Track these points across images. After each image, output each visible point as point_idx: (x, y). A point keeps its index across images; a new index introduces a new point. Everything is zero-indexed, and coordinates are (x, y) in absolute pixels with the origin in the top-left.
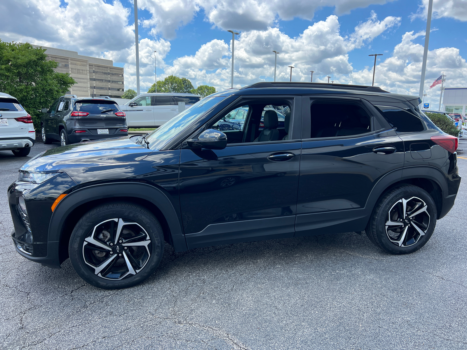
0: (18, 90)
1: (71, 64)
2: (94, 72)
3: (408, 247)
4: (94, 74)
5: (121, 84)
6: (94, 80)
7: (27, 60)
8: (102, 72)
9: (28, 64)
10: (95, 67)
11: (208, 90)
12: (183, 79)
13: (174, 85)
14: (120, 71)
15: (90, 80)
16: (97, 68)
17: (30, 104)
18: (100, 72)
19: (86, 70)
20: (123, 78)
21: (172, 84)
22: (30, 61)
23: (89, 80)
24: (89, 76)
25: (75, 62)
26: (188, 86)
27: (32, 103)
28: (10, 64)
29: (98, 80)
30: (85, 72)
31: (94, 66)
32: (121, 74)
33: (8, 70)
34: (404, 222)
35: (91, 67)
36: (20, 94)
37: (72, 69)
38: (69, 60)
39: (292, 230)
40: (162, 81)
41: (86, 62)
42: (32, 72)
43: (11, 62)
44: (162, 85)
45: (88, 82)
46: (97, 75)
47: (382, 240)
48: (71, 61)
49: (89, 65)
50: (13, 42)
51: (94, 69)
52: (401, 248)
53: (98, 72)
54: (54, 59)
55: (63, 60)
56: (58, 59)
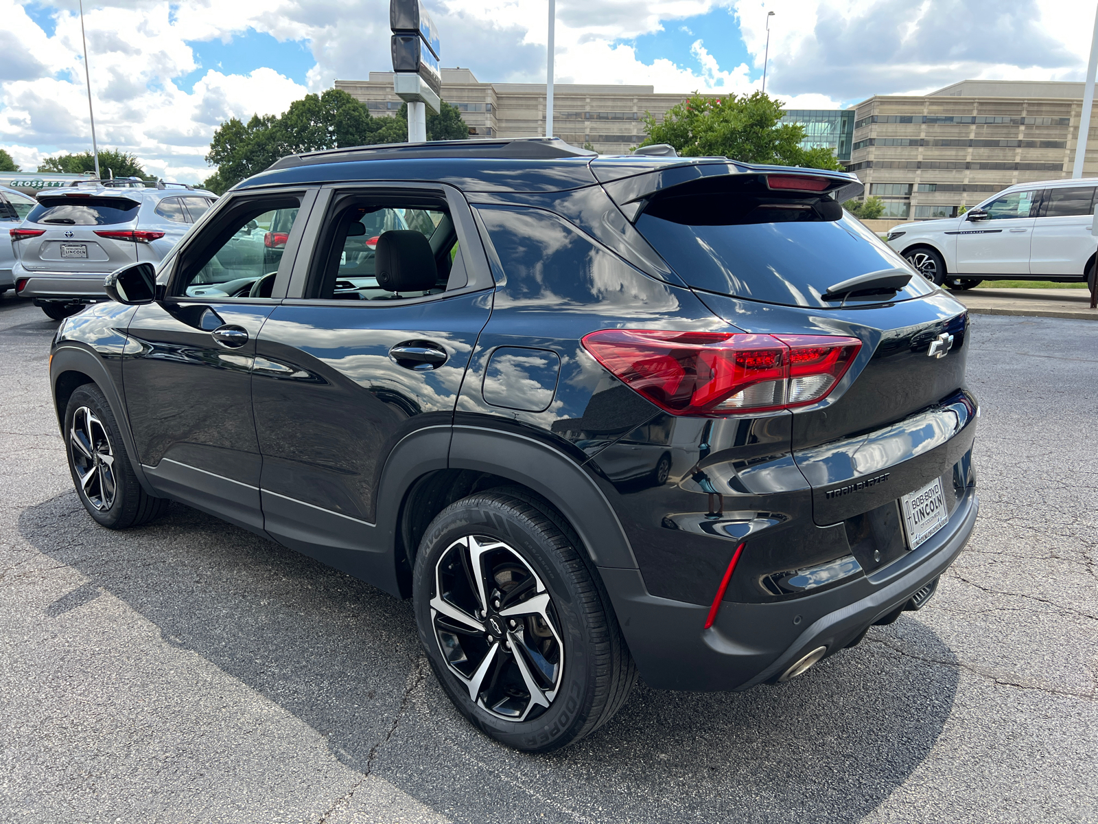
38: (1074, 107)
54: (1035, 108)
55: (1057, 109)
56: (1044, 108)
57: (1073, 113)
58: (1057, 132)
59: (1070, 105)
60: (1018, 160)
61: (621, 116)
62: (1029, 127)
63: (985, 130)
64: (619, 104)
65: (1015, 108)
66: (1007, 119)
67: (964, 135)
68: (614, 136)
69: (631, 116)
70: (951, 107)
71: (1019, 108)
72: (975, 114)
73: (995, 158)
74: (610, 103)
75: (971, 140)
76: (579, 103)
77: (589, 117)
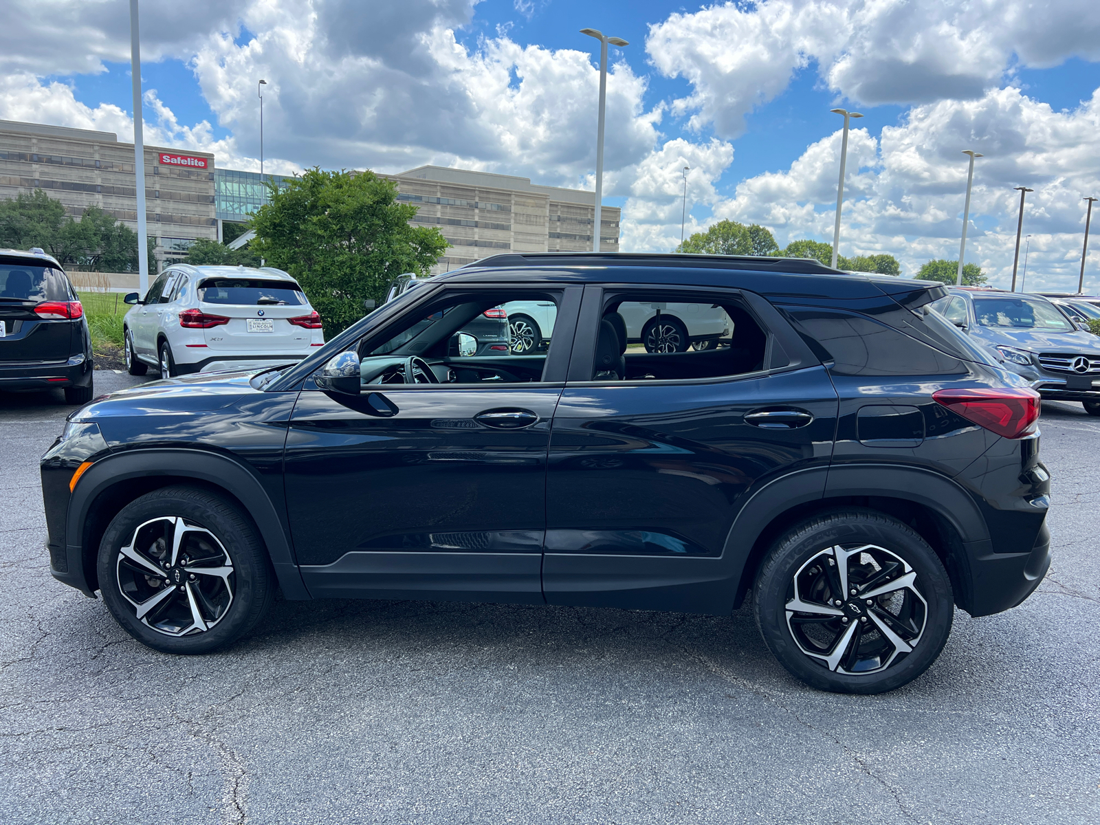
0: (337, 264)
1: (515, 204)
2: (559, 221)
3: (859, 677)
4: (558, 223)
5: (612, 244)
6: (558, 237)
7: (355, 205)
8: (576, 220)
9: (359, 213)
10: (562, 209)
11: (814, 250)
12: (752, 228)
13: (731, 242)
14: (613, 215)
15: (550, 237)
16: (566, 210)
17: (355, 290)
18: (571, 219)
19: (544, 217)
20: (617, 229)
21: (725, 240)
22: (362, 207)
23: (548, 237)
24: (548, 229)
25: (523, 200)
26: (763, 244)
27: (360, 289)
28: (326, 213)
29: (567, 236)
30: (542, 220)
31: (559, 207)
32: (614, 222)
33: (324, 225)
34: (844, 607)
35: (555, 209)
36: (339, 271)
37: (516, 214)
38: (513, 196)
39: (534, 587)
40: (703, 234)
41: (545, 198)
42: (364, 228)
43: (328, 210)
44: (701, 244)
45: (545, 242)
46: (564, 227)
47: (777, 646)
48: (517, 199)
49: (550, 205)
50: (343, 170)
51: (559, 214)
52: (836, 675)
53: (567, 218)
54: (485, 195)
55: (501, 197)
56: (491, 196)
57: (513, 202)
58: (503, 216)
59: (510, 195)
60: (476, 238)
61: (80, 162)
62: (482, 210)
63: (448, 210)
64: (76, 149)
65: (469, 193)
66: (464, 202)
67: (432, 213)
68: (73, 183)
69: (93, 163)
70: (418, 188)
71: (473, 194)
72: (439, 195)
73: (459, 235)
74: (65, 147)
75: (438, 218)
76: (23, 143)
77: (39, 160)
